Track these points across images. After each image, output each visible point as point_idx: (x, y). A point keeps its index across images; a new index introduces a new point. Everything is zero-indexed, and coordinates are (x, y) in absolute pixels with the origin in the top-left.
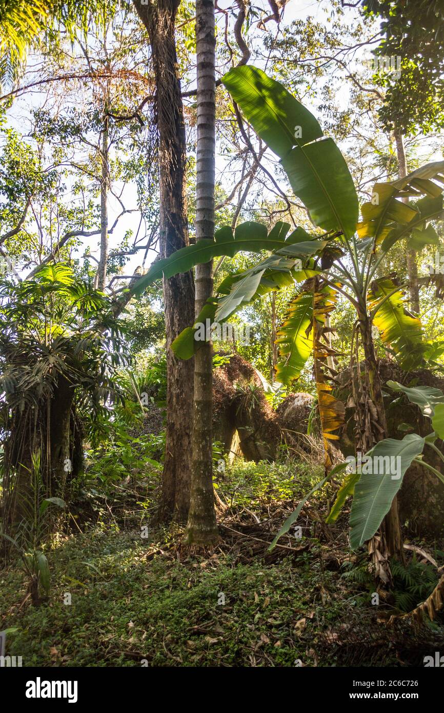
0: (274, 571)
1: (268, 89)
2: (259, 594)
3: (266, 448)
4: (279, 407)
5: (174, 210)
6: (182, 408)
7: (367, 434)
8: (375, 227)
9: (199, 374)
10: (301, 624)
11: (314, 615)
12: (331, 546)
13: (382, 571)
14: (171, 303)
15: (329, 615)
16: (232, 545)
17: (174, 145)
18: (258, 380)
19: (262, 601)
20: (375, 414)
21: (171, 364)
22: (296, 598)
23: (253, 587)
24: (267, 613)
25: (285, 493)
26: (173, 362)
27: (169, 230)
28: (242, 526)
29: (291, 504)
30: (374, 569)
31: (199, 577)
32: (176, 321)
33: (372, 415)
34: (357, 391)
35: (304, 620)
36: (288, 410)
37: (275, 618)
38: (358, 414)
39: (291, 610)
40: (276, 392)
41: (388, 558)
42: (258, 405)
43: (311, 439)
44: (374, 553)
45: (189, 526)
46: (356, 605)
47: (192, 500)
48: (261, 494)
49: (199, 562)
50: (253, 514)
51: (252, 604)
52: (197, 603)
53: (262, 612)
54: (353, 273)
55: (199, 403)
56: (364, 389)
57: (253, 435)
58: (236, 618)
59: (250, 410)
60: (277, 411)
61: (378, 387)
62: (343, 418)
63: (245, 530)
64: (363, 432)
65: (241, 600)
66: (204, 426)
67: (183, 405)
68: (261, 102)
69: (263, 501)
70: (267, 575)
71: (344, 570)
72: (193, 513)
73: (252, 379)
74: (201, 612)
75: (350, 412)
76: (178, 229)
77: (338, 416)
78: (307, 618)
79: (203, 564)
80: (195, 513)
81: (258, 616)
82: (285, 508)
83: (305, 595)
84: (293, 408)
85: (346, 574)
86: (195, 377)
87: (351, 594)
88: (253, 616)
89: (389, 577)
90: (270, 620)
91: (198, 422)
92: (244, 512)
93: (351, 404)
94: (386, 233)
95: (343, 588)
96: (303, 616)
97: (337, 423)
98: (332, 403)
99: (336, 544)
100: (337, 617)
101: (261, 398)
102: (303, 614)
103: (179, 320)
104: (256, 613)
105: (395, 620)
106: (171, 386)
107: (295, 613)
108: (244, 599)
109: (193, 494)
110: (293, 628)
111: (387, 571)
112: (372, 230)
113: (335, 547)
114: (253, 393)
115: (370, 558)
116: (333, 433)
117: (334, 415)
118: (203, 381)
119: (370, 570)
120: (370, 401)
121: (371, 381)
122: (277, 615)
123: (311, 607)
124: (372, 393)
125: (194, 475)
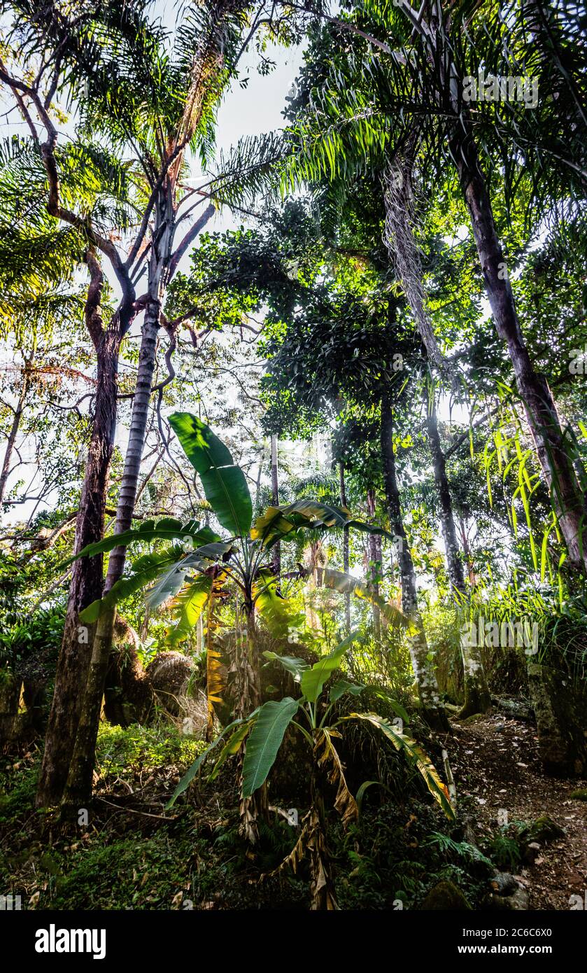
0: (151, 844)
1: (201, 429)
2: (138, 871)
3: (132, 711)
4: (149, 666)
5: (96, 490)
6: (73, 671)
7: (245, 696)
8: (264, 532)
9: (100, 638)
10: (178, 898)
11: (191, 886)
12: (202, 812)
13: (251, 832)
14: (79, 572)
15: (204, 884)
16: (105, 821)
17: (106, 438)
18: (131, 637)
19: (141, 878)
20: (252, 678)
21: (69, 625)
22: (173, 870)
23: (132, 863)
24: (145, 891)
25: (155, 758)
26: (72, 623)
27: (89, 507)
28: (116, 798)
29: (162, 771)
30: (244, 831)
31: (72, 861)
32: (81, 589)
33: (250, 680)
34: (239, 658)
35: (181, 893)
36: (158, 670)
37: (153, 896)
38: (239, 677)
39: (169, 884)
40: (147, 649)
41: (257, 817)
42: (130, 664)
43: (184, 701)
44: (245, 814)
45: (63, 802)
46: (227, 872)
47: (71, 771)
48: (132, 761)
49: (71, 844)
50: (127, 783)
51: (130, 882)
52: (76, 888)
53: (139, 890)
54: (243, 564)
55: (95, 666)
56: (245, 655)
57: (120, 696)
58: (114, 901)
59: (121, 669)
60: (147, 670)
61: (256, 654)
62: (226, 682)
63: (119, 801)
64: (242, 694)
65: (119, 880)
66: (96, 690)
67: (74, 667)
68: (193, 436)
69: (134, 769)
70: (146, 849)
71: (217, 835)
72: (70, 785)
73: (126, 637)
74: (79, 899)
75: (232, 676)
76: (97, 507)
77: (222, 680)
78: (185, 891)
79: (75, 846)
80: (72, 785)
81: (136, 895)
82: (155, 775)
83: (181, 867)
84: (164, 668)
85: (220, 838)
86: (96, 640)
87: (223, 860)
88: (131, 897)
89: (256, 837)
90: (148, 899)
91: (92, 685)
92: (118, 782)
93: (234, 669)
94: (270, 537)
95: (214, 856)
96: (180, 889)
97: (220, 687)
98: (218, 668)
99: (207, 810)
100: (212, 887)
101: (133, 657)
102: (180, 887)
103: (84, 589)
104: (134, 893)
105: (265, 877)
106: (65, 648)
107: (173, 887)
108: (122, 879)
109: (73, 764)
110: (171, 904)
111: (255, 832)
112: (262, 534)
113: (206, 813)
114: (127, 651)
115: (241, 820)
116: (216, 695)
117: (219, 679)
118: (102, 644)
119: (241, 831)
120: (249, 666)
121: (251, 649)
122: (155, 892)
123: (187, 879)
124: (251, 659)
125: (79, 743)
